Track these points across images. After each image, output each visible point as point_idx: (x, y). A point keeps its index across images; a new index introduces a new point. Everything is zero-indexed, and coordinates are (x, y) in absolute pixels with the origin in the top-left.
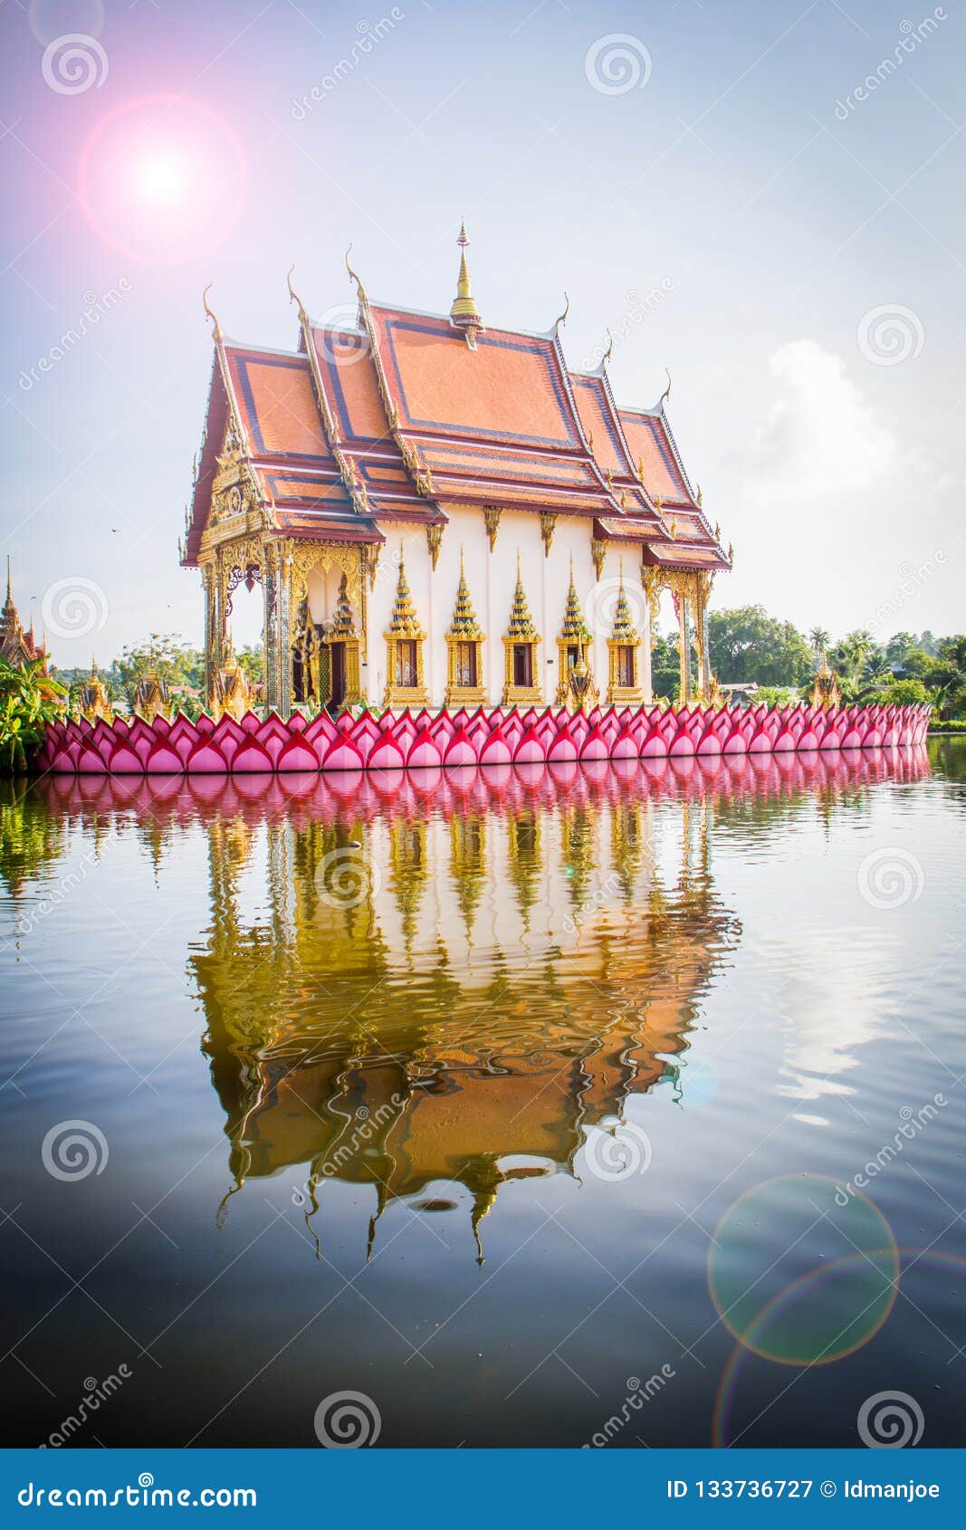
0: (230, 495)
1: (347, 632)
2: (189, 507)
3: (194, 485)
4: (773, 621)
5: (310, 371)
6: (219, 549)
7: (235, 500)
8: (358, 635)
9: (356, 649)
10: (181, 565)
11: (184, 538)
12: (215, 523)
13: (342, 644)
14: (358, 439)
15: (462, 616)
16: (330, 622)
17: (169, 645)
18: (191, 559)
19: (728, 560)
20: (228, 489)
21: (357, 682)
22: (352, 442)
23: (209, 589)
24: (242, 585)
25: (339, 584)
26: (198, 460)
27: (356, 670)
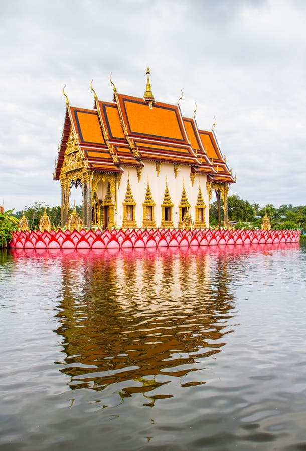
0: (71, 156)
1: (110, 202)
2: (57, 160)
3: (59, 153)
4: (242, 200)
5: (98, 115)
6: (67, 174)
7: (73, 158)
8: (113, 203)
9: (113, 208)
10: (54, 179)
11: (55, 171)
12: (65, 165)
13: (108, 207)
14: (114, 138)
15: (148, 198)
16: (104, 199)
17: (41, 206)
18: (57, 178)
19: (234, 181)
20: (70, 154)
21: (113, 219)
22: (112, 139)
23: (63, 188)
24: (74, 186)
25: (107, 186)
26: (60, 145)
27: (113, 215)
